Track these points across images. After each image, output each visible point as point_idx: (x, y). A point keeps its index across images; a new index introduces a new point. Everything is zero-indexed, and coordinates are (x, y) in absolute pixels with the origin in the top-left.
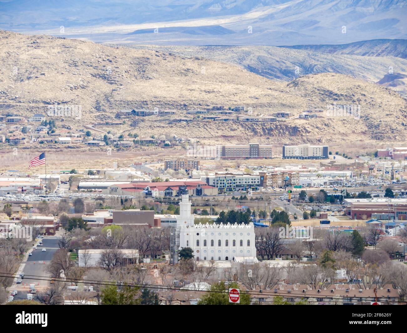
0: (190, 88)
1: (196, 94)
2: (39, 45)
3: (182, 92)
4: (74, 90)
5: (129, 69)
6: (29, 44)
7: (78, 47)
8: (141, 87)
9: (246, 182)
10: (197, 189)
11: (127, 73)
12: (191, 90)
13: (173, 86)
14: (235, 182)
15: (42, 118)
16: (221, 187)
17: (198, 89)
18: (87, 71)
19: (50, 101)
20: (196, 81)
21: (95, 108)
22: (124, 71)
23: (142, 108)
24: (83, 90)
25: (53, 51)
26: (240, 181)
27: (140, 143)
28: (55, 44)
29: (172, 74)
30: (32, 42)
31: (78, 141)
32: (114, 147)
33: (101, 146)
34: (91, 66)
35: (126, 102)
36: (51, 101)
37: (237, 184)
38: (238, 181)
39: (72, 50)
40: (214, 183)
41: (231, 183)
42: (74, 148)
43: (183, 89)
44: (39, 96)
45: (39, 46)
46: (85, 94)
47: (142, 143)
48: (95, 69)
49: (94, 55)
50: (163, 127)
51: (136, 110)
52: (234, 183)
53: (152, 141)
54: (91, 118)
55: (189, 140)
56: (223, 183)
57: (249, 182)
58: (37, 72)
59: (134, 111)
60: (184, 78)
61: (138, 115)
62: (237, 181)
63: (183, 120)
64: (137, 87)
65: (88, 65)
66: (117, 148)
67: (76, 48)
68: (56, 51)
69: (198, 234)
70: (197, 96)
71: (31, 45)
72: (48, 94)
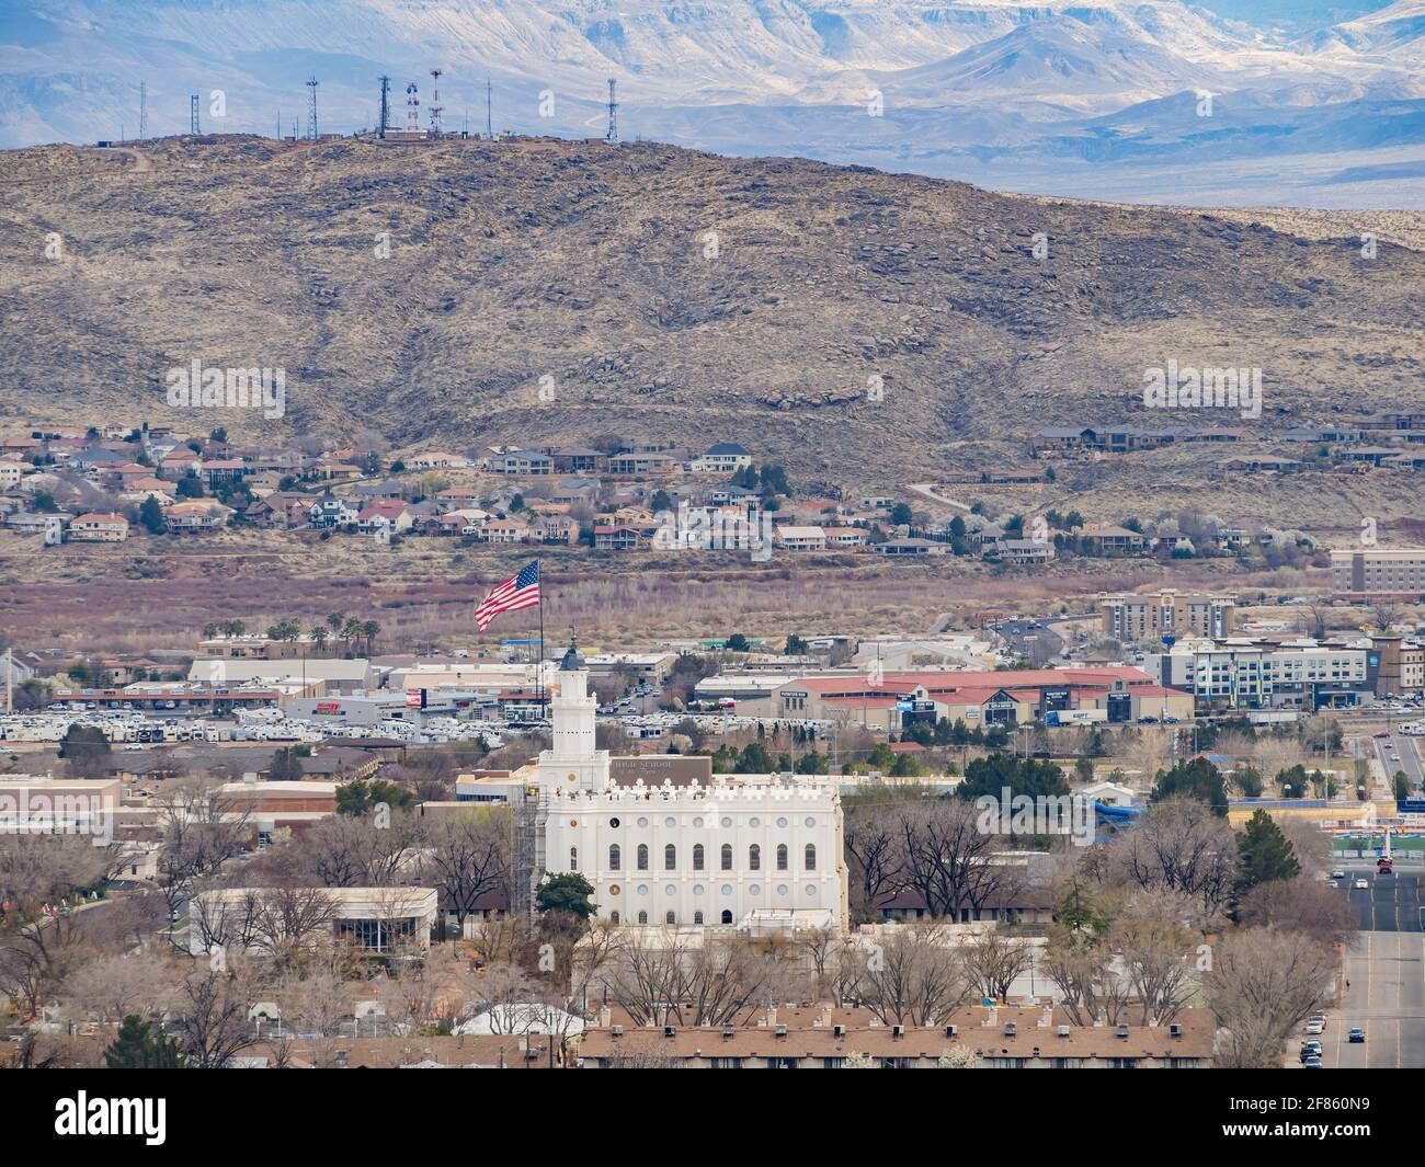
0: (1304, 347)
1: (1324, 369)
2: (769, 195)
3: (1275, 364)
4: (877, 360)
5: (1094, 283)
6: (735, 190)
7: (916, 203)
8: (1126, 346)
9: (1312, 675)
10: (1110, 698)
11: (1085, 299)
12: (1307, 356)
13: (1241, 340)
14: (1271, 672)
15: (739, 457)
16: (1216, 690)
17: (1332, 353)
18: (937, 287)
19: (779, 396)
20: (1331, 322)
21: (950, 423)
22: (1076, 290)
23: (1124, 421)
24: (914, 359)
25: (820, 215)
26: (1288, 670)
27: (1079, 548)
28: (832, 192)
29: (1251, 300)
30: (748, 183)
31: (851, 542)
32: (984, 560)
33: (931, 556)
34: (957, 271)
35: (1064, 399)
36: (784, 397)
37: (1277, 680)
38: (1282, 670)
39: (893, 214)
40: (1189, 677)
41: (1253, 678)
42: (834, 565)
43: (1278, 352)
44: (742, 377)
45: (769, 200)
46: (918, 372)
47: (1088, 547)
48: (968, 280)
49: (970, 230)
50: (1187, 490)
51: (1099, 430)
52: (1267, 678)
53: (1128, 538)
54: (929, 461)
55: (1270, 537)
56: (1226, 678)
57: (1323, 675)
58: (754, 291)
59: (1089, 433)
60: (1284, 316)
61: (1101, 448)
62: (1277, 670)
63: (1265, 466)
64: (1109, 347)
65: (943, 269)
66: (994, 567)
67: (906, 206)
68: (829, 216)
69: (615, 823)
70: (1328, 376)
71: (740, 194)
72: (775, 372)
